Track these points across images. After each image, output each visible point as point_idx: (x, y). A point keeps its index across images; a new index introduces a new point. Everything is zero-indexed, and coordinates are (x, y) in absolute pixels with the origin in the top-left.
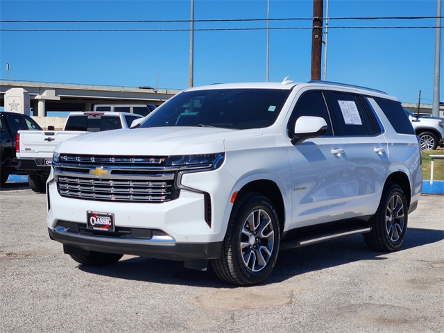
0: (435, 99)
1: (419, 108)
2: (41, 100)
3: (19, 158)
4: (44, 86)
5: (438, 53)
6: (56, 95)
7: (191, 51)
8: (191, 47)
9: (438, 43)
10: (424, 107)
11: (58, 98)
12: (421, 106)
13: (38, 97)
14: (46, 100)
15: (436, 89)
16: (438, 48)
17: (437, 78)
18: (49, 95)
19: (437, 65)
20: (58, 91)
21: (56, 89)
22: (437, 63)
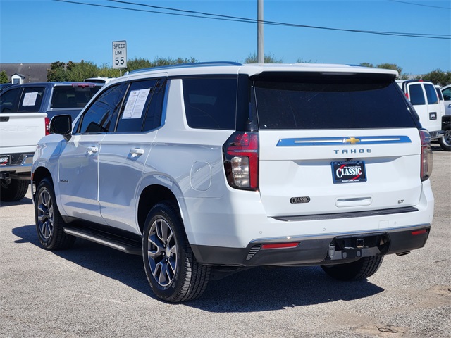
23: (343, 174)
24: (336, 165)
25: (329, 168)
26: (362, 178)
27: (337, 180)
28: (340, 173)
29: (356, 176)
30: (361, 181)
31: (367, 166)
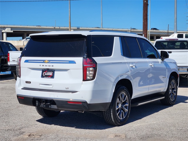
0: (175, 28)
1: (168, 32)
2: (5, 32)
3: (9, 65)
4: (6, 26)
5: (176, 8)
6: (11, 30)
7: (69, 9)
8: (69, 8)
9: (176, 4)
10: (171, 31)
11: (12, 32)
12: (169, 31)
13: (3, 31)
14: (7, 32)
15: (175, 24)
16: (176, 6)
17: (176, 19)
18: (8, 30)
19: (176, 14)
20: (12, 28)
21: (11, 28)
22: (176, 12)
23: (45, 75)
24: (44, 71)
25: (41, 72)
26: (52, 77)
27: (42, 76)
28: (44, 74)
29: (50, 76)
30: (51, 78)
31: (55, 72)
